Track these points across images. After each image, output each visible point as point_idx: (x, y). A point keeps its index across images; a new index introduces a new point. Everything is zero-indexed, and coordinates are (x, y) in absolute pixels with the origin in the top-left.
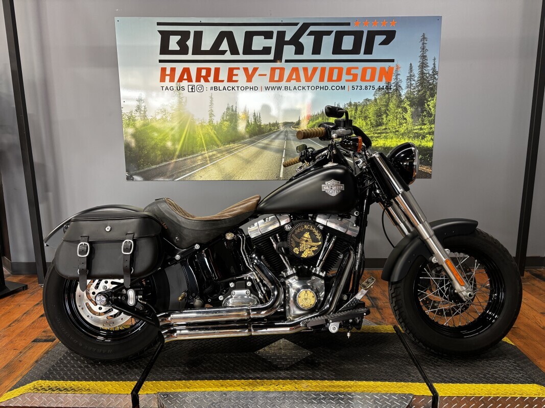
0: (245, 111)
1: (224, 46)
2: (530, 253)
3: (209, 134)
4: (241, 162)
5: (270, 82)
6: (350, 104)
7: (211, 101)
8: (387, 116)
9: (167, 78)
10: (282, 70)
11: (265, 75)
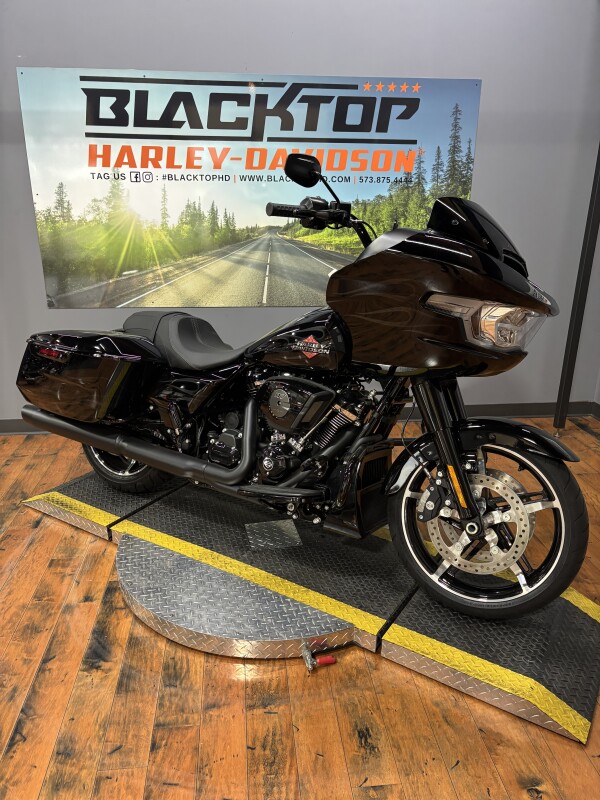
0: (213, 209)
1: (181, 114)
2: (574, 398)
3: (161, 242)
4: (209, 281)
5: (247, 168)
6: (357, 202)
7: (164, 195)
8: (405, 221)
9: (99, 161)
10: (264, 153)
11: (240, 159)
